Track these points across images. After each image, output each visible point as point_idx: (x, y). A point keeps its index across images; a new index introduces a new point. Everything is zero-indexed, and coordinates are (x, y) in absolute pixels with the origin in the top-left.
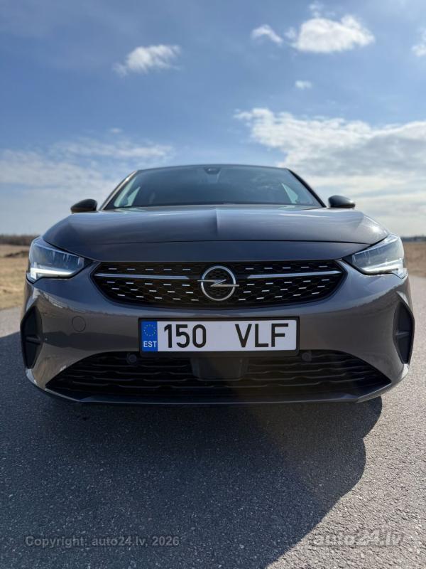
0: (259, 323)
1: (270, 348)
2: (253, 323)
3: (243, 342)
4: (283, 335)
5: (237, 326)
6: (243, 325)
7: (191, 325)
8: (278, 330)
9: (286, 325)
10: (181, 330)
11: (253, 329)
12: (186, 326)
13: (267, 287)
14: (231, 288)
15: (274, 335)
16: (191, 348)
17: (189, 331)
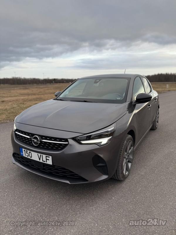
1: (46, 163)
3: (40, 159)
4: (49, 160)
5: (38, 154)
9: (49, 157)
11: (41, 156)
12: (27, 151)
14: (38, 143)
16: (29, 157)
17: (28, 152)
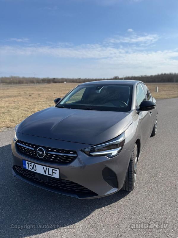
0: (49, 168)
1: (52, 176)
2: (47, 168)
3: (45, 172)
4: (55, 173)
5: (43, 167)
6: (45, 167)
7: (33, 164)
8: (54, 171)
9: (56, 170)
10: (31, 165)
11: (47, 169)
13: (54, 156)
14: (44, 155)
15: (53, 173)
16: (33, 170)
